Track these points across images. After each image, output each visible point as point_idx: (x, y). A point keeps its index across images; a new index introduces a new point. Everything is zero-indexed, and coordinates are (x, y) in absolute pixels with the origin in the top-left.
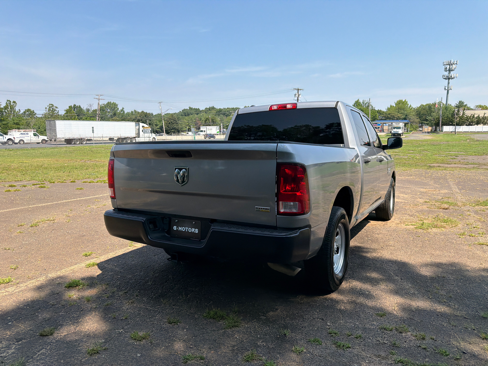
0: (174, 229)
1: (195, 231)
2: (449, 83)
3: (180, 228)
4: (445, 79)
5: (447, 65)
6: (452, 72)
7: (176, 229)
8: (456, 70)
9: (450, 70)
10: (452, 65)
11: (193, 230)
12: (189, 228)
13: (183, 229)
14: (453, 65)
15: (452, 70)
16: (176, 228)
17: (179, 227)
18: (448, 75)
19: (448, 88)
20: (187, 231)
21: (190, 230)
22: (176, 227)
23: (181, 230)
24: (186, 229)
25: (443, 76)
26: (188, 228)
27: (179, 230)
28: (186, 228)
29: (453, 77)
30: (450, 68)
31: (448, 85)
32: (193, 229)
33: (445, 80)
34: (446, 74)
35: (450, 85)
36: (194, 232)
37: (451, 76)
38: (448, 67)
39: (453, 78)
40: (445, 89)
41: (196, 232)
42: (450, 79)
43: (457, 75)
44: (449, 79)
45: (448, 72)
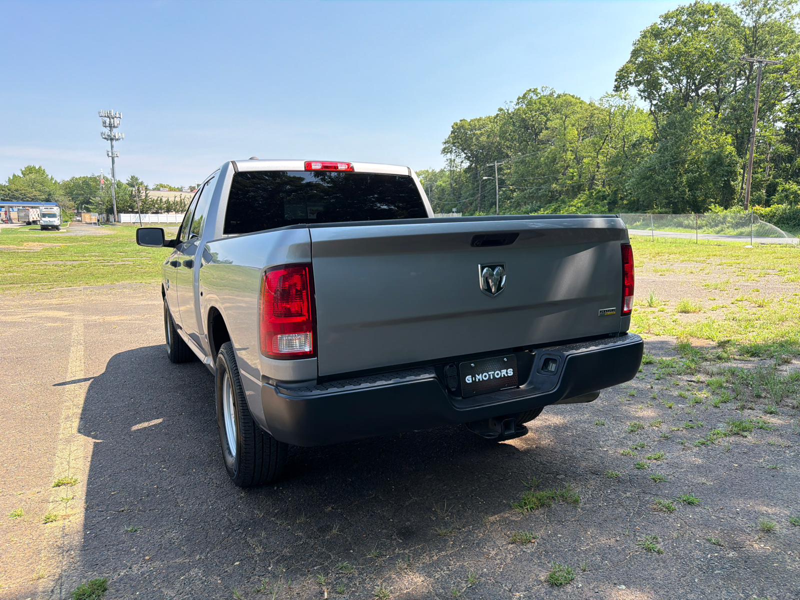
0: (468, 382)
1: (507, 373)
2: (112, 147)
3: (479, 377)
4: (105, 138)
5: (105, 116)
6: (114, 130)
7: (471, 381)
8: (120, 127)
9: (111, 127)
10: (113, 118)
11: (503, 374)
12: (495, 372)
13: (485, 376)
14: (115, 118)
15: (114, 127)
16: (471, 379)
17: (477, 376)
18: (109, 134)
19: (112, 154)
20: (492, 378)
21: (498, 374)
22: (470, 376)
23: (481, 380)
24: (489, 375)
25: (102, 133)
26: (493, 372)
27: (477, 380)
28: (490, 373)
29: (117, 137)
30: (110, 122)
31: (112, 149)
32: (502, 371)
33: (106, 140)
34: (107, 131)
35: (114, 149)
36: (506, 375)
37: (115, 137)
38: (108, 120)
39: (117, 140)
40: (108, 155)
41: (509, 375)
42: (114, 141)
43: (123, 134)
44: (112, 139)
45: (109, 128)
